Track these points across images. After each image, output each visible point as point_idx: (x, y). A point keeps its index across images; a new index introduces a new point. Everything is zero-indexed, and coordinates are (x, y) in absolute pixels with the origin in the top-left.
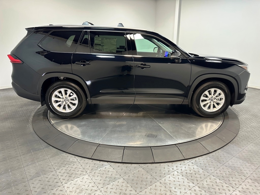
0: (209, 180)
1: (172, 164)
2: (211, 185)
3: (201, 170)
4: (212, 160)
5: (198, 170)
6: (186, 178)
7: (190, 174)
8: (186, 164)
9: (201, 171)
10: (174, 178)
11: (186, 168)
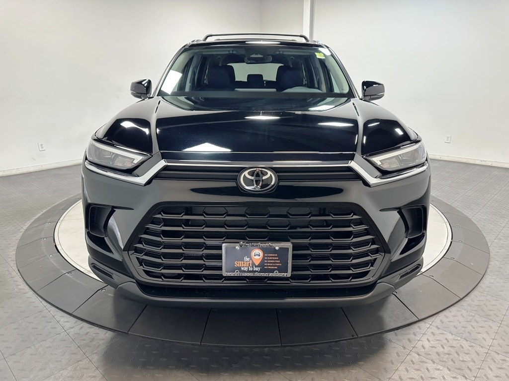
0: (493, 366)
1: (396, 335)
2: (504, 375)
3: (465, 342)
4: (474, 316)
5: (458, 343)
6: (444, 366)
7: (447, 356)
8: (426, 333)
9: (466, 345)
10: (418, 370)
11: (432, 342)
